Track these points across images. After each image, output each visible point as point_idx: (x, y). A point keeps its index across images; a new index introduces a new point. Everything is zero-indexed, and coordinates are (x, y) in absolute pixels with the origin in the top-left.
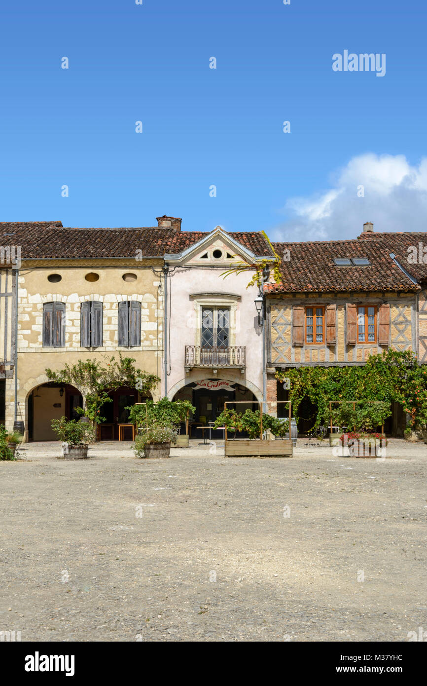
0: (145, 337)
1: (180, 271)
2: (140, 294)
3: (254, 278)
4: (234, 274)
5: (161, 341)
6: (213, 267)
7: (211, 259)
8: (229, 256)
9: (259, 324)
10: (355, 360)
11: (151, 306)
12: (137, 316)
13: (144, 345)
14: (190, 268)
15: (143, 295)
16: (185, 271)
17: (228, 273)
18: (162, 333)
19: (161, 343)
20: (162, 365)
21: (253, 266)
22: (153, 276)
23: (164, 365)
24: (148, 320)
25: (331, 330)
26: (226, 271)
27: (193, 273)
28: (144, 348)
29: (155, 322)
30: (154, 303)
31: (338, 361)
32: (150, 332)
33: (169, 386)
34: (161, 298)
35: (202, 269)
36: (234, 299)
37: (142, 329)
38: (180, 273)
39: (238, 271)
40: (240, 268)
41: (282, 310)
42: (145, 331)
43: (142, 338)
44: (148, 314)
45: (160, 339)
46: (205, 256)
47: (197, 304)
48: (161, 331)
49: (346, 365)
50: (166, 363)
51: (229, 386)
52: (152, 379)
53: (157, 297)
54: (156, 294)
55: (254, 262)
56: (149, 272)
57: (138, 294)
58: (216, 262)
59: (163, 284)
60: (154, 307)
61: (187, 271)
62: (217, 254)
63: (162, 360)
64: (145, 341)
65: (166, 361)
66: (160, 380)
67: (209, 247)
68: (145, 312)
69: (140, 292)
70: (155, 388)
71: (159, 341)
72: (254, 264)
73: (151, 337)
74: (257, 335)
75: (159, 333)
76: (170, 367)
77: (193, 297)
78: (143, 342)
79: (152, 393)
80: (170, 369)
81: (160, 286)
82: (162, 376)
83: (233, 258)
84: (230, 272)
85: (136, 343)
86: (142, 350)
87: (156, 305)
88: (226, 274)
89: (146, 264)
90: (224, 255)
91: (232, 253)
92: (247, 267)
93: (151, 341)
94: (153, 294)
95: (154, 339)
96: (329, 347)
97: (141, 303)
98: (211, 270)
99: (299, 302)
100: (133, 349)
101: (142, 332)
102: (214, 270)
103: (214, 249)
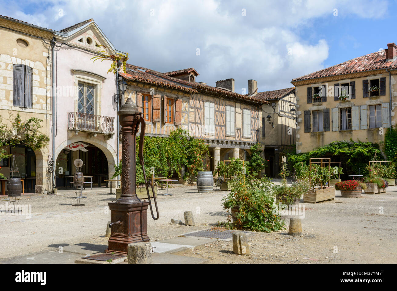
0: (36, 100)
1: (64, 48)
2: (32, 61)
3: (112, 66)
4: (100, 60)
5: (49, 106)
6: (87, 51)
7: (84, 44)
8: (97, 45)
9: (115, 101)
10: (165, 133)
11: (41, 74)
12: (29, 80)
13: (35, 108)
14: (71, 46)
15: (35, 62)
16: (67, 48)
17: (96, 58)
18: (50, 98)
19: (49, 107)
20: (50, 127)
21: (111, 57)
22: (42, 47)
23: (52, 127)
24: (39, 86)
25: (156, 112)
26: (95, 56)
27: (73, 51)
28: (36, 110)
29: (44, 88)
30: (43, 71)
31: (157, 133)
32: (40, 97)
33: (56, 146)
34: (49, 68)
35: (79, 51)
36: (100, 80)
37: (34, 93)
38: (64, 49)
39: (103, 59)
40: (104, 56)
41: (131, 94)
42: (36, 96)
43: (34, 101)
44: (39, 80)
45: (49, 104)
46: (81, 40)
47: (76, 79)
48: (49, 97)
49: (160, 136)
50: (53, 126)
51: (84, 148)
52: (43, 139)
53: (46, 66)
54: (45, 63)
55: (114, 54)
56: (39, 42)
57: (30, 60)
58: (88, 47)
59: (50, 55)
60: (44, 75)
61: (69, 49)
62: (89, 41)
63: (50, 123)
64: (37, 104)
65: (53, 123)
66: (48, 140)
67: (84, 34)
68: (36, 78)
69: (32, 59)
70: (44, 147)
71: (48, 106)
72: (113, 56)
73: (42, 101)
74: (114, 110)
75: (48, 99)
76: (57, 129)
77: (73, 72)
78: (35, 105)
79: (42, 151)
80: (57, 131)
81: (48, 57)
82: (50, 136)
83: (99, 47)
84: (97, 58)
85: (29, 105)
86: (34, 112)
87: (45, 73)
88: (95, 59)
89: (38, 34)
90: (93, 44)
91: (99, 44)
92: (108, 57)
93: (42, 104)
94: (42, 63)
95: (44, 104)
96: (153, 123)
97: (32, 69)
98: (85, 53)
99: (139, 90)
100: (27, 110)
101: (34, 96)
102: (87, 53)
103: (87, 37)
